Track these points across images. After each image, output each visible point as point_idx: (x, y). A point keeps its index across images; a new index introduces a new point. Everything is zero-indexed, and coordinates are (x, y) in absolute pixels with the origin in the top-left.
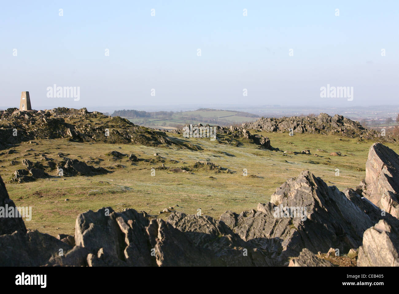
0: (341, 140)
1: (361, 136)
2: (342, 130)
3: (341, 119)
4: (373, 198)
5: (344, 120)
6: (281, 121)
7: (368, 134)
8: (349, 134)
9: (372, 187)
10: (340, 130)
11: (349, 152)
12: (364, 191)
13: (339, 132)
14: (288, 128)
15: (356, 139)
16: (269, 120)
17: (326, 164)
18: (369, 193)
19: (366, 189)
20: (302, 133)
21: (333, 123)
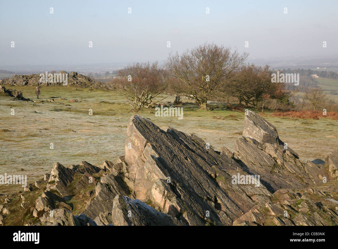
0: (76, 90)
1: (91, 86)
2: (77, 83)
3: (76, 75)
4: (139, 185)
5: (78, 75)
6: (30, 78)
7: (96, 85)
8: (82, 86)
9: (136, 169)
10: (76, 82)
11: (84, 98)
12: (127, 174)
13: (74, 84)
14: (36, 82)
15: (88, 89)
16: (21, 77)
17: (67, 110)
18: (133, 178)
19: (128, 172)
20: (47, 86)
21: (70, 78)
